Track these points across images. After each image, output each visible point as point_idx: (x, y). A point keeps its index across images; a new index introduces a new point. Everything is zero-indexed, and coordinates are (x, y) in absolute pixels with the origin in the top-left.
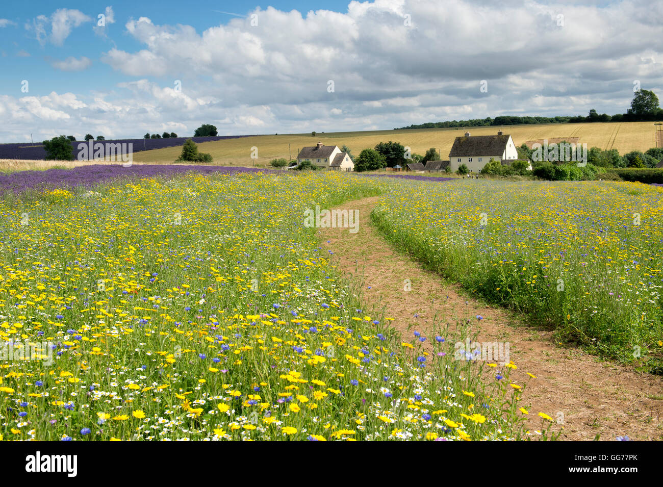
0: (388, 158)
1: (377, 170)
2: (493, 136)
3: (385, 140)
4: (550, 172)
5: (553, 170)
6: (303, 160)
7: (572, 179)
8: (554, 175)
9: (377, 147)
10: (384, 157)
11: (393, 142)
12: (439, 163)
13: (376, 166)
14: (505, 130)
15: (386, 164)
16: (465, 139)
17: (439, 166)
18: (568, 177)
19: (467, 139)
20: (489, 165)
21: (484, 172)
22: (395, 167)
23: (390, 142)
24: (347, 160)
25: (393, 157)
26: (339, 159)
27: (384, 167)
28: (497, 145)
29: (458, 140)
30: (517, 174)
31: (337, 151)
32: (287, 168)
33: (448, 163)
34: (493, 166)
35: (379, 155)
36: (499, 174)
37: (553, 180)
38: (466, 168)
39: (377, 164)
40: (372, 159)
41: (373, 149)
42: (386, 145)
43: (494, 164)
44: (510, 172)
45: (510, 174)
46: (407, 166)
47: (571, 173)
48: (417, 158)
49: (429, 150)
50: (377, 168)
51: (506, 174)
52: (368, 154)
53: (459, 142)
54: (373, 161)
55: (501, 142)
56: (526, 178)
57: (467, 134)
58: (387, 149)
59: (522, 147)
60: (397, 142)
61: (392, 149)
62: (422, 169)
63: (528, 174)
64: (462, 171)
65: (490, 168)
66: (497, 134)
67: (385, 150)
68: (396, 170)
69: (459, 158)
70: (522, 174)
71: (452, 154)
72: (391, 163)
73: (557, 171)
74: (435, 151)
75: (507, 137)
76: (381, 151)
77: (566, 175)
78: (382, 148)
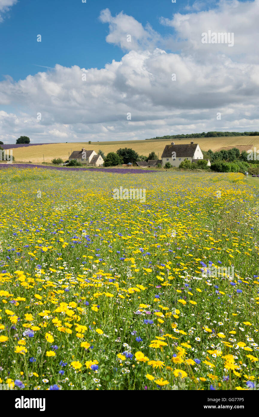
0: (125, 158)
1: (117, 166)
2: (188, 145)
3: (123, 147)
4: (219, 167)
5: (221, 166)
6: (73, 159)
7: (232, 171)
8: (221, 169)
9: (118, 151)
10: (122, 158)
11: (128, 148)
12: (155, 161)
13: (116, 163)
14: (195, 141)
15: (123, 161)
16: (171, 146)
17: (155, 163)
18: (230, 170)
19: (173, 147)
20: (183, 163)
21: (181, 167)
22: (128, 164)
23: (126, 148)
24: (100, 159)
25: (127, 157)
26: (95, 159)
27: (122, 164)
28: (189, 150)
29: (167, 147)
30: (200, 168)
31: (94, 154)
32: (62, 164)
33: (161, 161)
34: (186, 163)
35: (118, 156)
36: (189, 168)
37: (221, 172)
38: (170, 165)
39: (117, 162)
40: (114, 159)
41: (115, 152)
42: (123, 150)
43: (186, 162)
44: (196, 167)
45: (195, 168)
46: (136, 163)
47: (232, 167)
48: (143, 158)
49: (151, 153)
50: (117, 164)
51: (193, 168)
52: (112, 156)
53: (168, 148)
54: (115, 160)
55: (193, 148)
56: (205, 170)
57: (172, 143)
58: (124, 153)
59: (209, 151)
60: (130, 148)
61: (127, 152)
62: (145, 165)
63: (207, 168)
64: (168, 166)
65: (184, 165)
66: (190, 143)
67: (122, 153)
68: (128, 166)
69: (168, 158)
70: (203, 168)
71: (163, 156)
72: (126, 162)
73: (223, 166)
74: (154, 154)
75: (196, 145)
76: (120, 154)
77: (228, 169)
78: (121, 152)
